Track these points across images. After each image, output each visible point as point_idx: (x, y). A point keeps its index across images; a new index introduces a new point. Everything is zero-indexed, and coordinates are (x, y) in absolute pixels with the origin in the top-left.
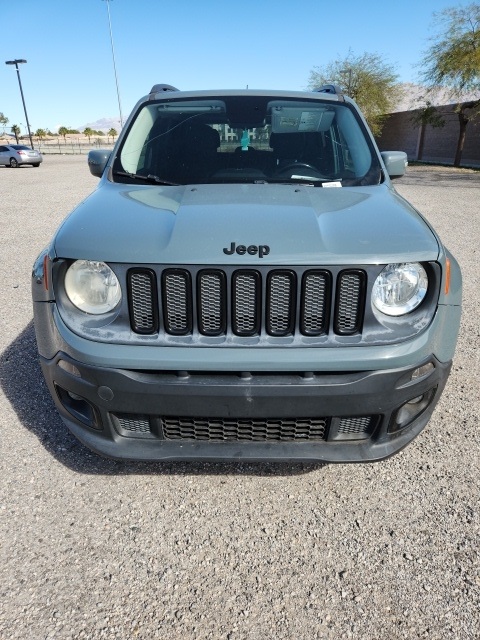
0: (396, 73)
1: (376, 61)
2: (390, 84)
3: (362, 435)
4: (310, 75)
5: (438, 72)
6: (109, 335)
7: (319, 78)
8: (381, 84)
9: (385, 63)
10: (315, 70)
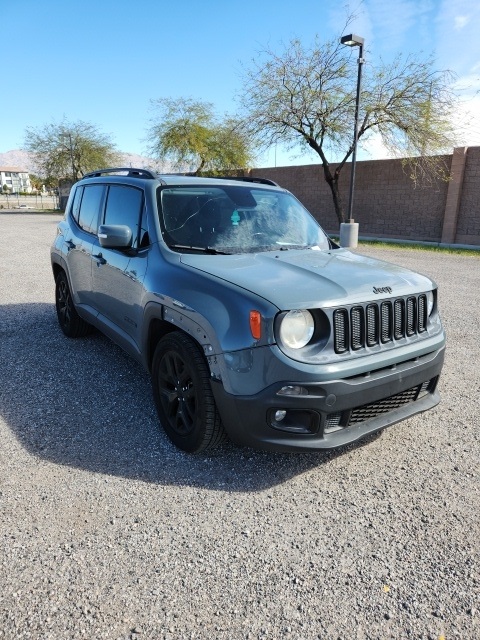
0: (113, 142)
1: (92, 130)
2: (110, 151)
3: (426, 392)
4: (25, 134)
5: (163, 146)
6: (325, 358)
7: (35, 137)
8: (101, 150)
9: (100, 132)
10: (31, 130)
